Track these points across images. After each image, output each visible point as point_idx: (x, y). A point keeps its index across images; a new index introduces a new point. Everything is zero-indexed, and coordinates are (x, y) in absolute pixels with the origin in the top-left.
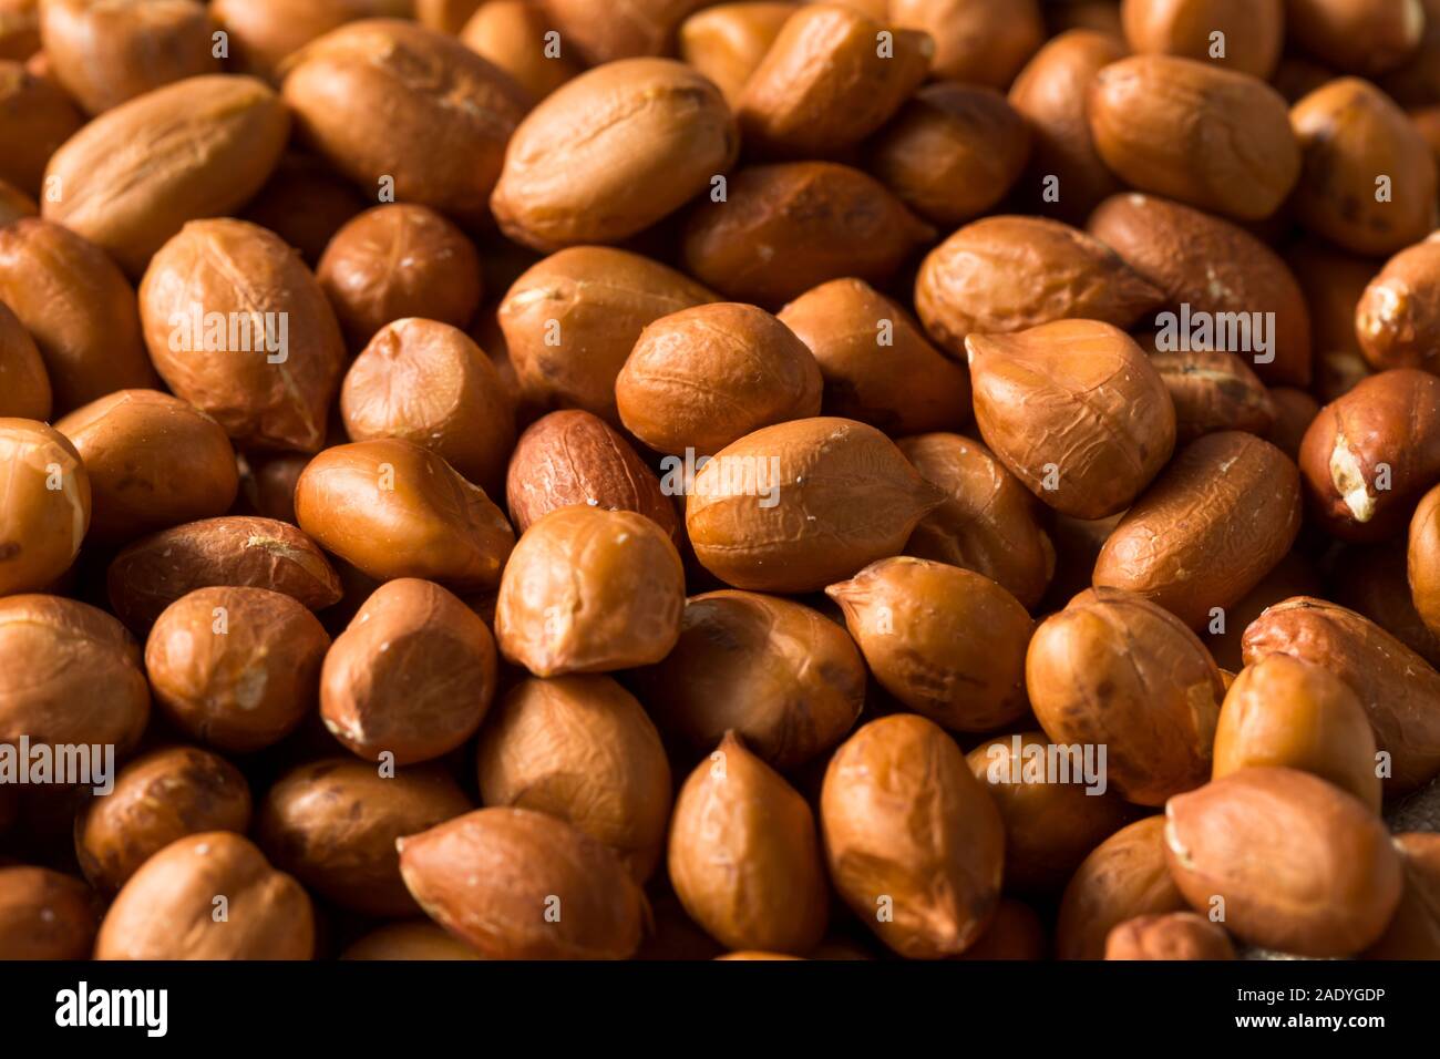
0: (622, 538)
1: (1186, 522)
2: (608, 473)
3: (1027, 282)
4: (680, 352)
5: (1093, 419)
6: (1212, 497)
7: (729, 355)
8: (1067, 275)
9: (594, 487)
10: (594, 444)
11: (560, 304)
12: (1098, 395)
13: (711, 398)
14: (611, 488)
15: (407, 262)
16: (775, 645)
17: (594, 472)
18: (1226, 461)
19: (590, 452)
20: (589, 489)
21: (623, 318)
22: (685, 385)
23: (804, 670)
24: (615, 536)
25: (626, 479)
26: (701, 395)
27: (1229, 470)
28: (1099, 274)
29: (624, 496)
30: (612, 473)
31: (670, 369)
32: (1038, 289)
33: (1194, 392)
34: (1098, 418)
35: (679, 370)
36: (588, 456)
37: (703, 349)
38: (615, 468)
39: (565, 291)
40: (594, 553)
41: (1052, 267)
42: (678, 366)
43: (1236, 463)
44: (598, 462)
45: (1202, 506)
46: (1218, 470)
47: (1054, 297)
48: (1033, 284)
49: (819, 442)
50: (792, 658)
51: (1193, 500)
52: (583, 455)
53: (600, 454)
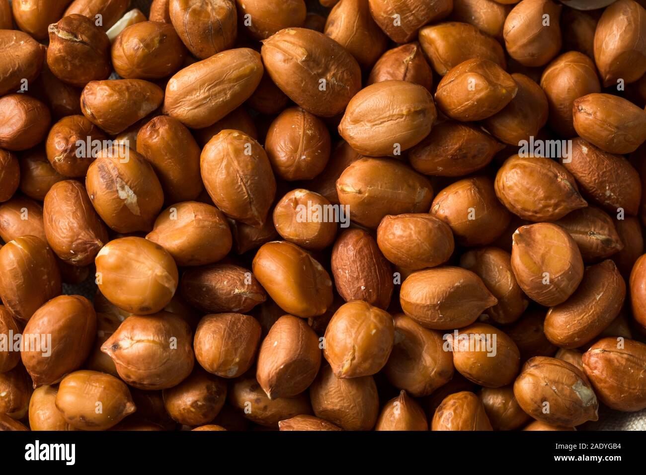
0: (374, 331)
1: (581, 321)
2: (370, 274)
3: (537, 202)
4: (404, 244)
5: (555, 289)
6: (592, 312)
7: (422, 251)
8: (553, 202)
9: (364, 280)
10: (366, 259)
11: (360, 195)
12: (558, 279)
13: (412, 261)
14: (370, 281)
15: (303, 157)
16: (424, 359)
17: (365, 274)
18: (598, 294)
19: (364, 264)
20: (362, 280)
21: (383, 202)
22: (403, 255)
23: (433, 373)
24: (371, 331)
25: (377, 276)
26: (408, 260)
27: (599, 299)
28: (564, 201)
29: (375, 284)
30: (372, 273)
31: (399, 248)
32: (541, 206)
33: (592, 244)
34: (556, 289)
35: (402, 250)
36: (363, 266)
37: (413, 246)
38: (373, 271)
39: (363, 190)
40: (362, 338)
41: (547, 198)
42: (403, 248)
43: (602, 295)
44: (367, 269)
45: (587, 315)
46: (595, 299)
47: (546, 209)
48: (539, 203)
49: (450, 287)
50: (430, 367)
51: (584, 312)
52: (362, 265)
53: (368, 265)
